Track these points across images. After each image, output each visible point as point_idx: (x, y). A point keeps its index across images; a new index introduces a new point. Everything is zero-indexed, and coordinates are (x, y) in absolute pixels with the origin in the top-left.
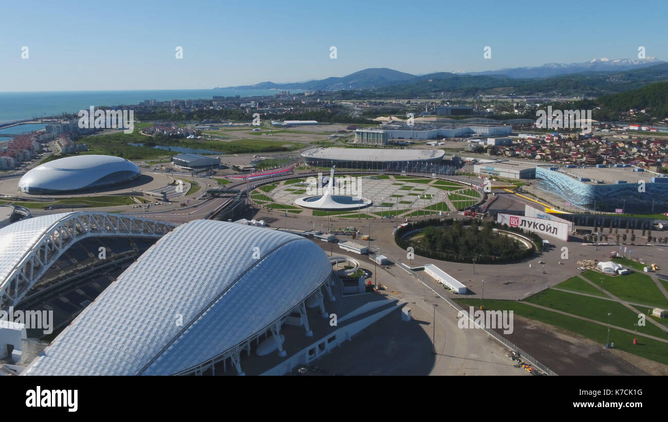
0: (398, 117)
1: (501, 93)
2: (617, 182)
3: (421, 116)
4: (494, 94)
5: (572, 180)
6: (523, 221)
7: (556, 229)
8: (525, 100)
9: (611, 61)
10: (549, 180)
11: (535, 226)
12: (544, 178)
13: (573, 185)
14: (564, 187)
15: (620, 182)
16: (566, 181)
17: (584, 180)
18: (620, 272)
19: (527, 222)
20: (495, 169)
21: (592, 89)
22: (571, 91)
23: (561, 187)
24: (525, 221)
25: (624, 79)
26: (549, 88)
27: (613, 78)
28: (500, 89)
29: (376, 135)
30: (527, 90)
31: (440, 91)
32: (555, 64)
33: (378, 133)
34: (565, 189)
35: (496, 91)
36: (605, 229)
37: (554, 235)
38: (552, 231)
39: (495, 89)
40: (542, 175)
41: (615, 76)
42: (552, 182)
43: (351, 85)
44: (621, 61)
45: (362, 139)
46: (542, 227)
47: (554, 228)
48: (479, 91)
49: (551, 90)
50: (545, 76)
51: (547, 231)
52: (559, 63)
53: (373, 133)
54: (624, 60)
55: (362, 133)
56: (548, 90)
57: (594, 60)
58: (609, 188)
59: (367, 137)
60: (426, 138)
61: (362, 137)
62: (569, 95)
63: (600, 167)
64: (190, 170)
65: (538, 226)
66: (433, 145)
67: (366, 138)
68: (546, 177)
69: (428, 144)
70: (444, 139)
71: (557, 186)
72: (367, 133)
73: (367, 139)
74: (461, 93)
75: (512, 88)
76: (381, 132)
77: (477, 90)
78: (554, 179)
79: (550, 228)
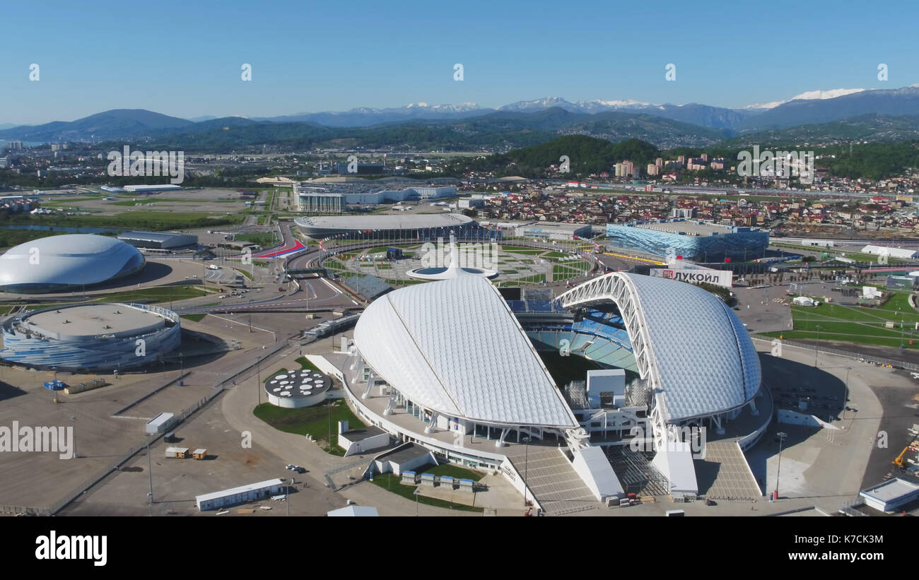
0: (290, 178)
1: (342, 146)
2: (710, 234)
3: (320, 176)
4: (333, 148)
5: (664, 235)
6: (677, 273)
7: (718, 277)
8: (385, 155)
9: (430, 106)
10: (630, 238)
11: (691, 277)
12: (621, 235)
13: (668, 239)
14: (651, 243)
15: (714, 234)
16: (656, 236)
17: (680, 234)
18: (816, 304)
19: (682, 275)
20: (543, 231)
21: (449, 141)
22: (426, 143)
23: (647, 243)
24: (680, 274)
25: (471, 130)
26: (399, 139)
27: (458, 128)
28: (339, 141)
29: (331, 200)
30: (373, 142)
31: (262, 143)
32: (365, 108)
33: (333, 197)
34: (656, 245)
35: (335, 144)
36: (747, 275)
37: (715, 283)
38: (712, 280)
39: (333, 141)
40: (617, 233)
41: (459, 126)
42: (634, 239)
43: (91, 133)
44: (442, 106)
45: (311, 205)
46: (700, 277)
47: (715, 277)
48: (314, 144)
49: (402, 142)
50: (358, 123)
51: (706, 280)
52: (370, 107)
53: (327, 197)
54: (445, 105)
55: (311, 197)
56: (398, 143)
57: (411, 105)
58: (709, 239)
59: (319, 202)
60: (376, 201)
61: (311, 202)
62: (425, 148)
63: (661, 222)
64: (166, 252)
65: (695, 277)
66: (402, 210)
67: (317, 204)
68: (625, 235)
69: (394, 209)
70: (399, 203)
71: (642, 242)
72: (319, 197)
73: (319, 205)
74: (290, 145)
75: (353, 139)
76: (339, 195)
77: (310, 141)
78: (635, 236)
79: (710, 277)
